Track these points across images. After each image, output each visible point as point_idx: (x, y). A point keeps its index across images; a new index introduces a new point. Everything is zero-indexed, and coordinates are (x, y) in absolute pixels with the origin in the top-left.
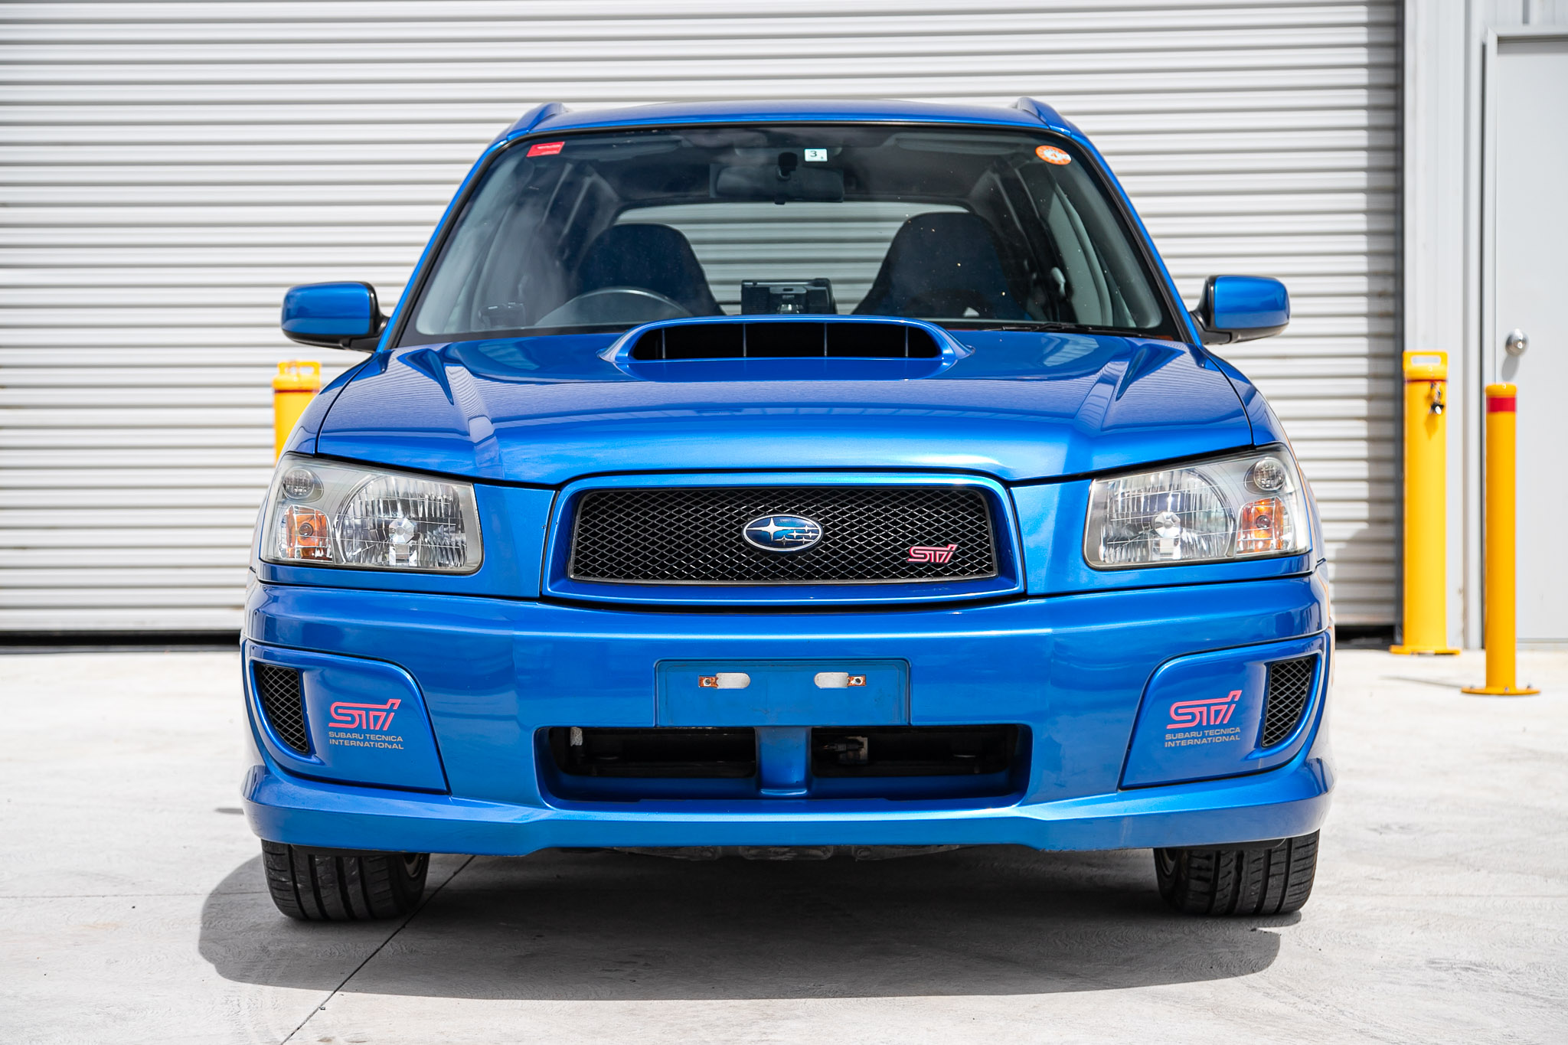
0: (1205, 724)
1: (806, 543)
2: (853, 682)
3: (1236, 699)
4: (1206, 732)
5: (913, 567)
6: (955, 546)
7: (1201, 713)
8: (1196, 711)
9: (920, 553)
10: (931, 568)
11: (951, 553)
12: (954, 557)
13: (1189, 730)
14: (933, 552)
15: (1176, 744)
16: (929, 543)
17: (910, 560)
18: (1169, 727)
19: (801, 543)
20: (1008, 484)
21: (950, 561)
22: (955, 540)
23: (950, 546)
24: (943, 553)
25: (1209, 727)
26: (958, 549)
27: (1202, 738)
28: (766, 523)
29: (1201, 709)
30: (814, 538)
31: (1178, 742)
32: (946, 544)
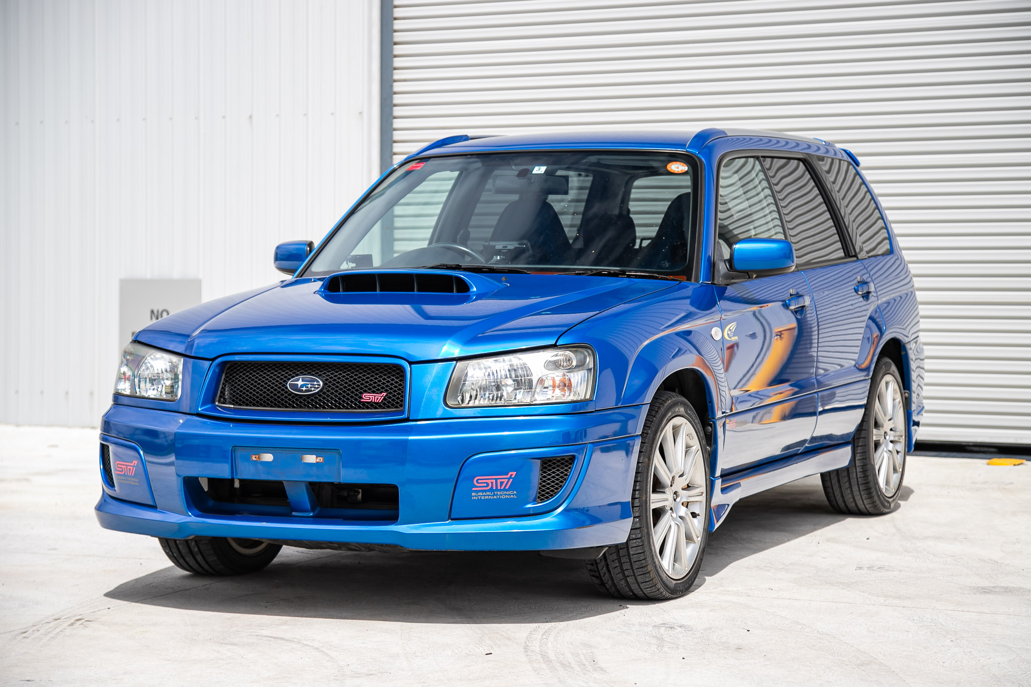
0: (494, 488)
1: (314, 390)
2: (318, 460)
3: (513, 477)
4: (496, 493)
5: (364, 404)
6: (385, 394)
7: (492, 483)
8: (489, 481)
9: (367, 397)
10: (372, 405)
11: (383, 397)
12: (384, 399)
13: (486, 491)
14: (374, 397)
15: (478, 498)
16: (374, 392)
17: (362, 400)
18: (473, 489)
19: (311, 391)
20: (411, 363)
21: (382, 401)
22: (386, 391)
23: (383, 393)
24: (378, 398)
25: (497, 490)
26: (387, 395)
27: (493, 496)
28: (298, 380)
29: (492, 481)
30: (318, 388)
31: (479, 497)
32: (381, 393)
